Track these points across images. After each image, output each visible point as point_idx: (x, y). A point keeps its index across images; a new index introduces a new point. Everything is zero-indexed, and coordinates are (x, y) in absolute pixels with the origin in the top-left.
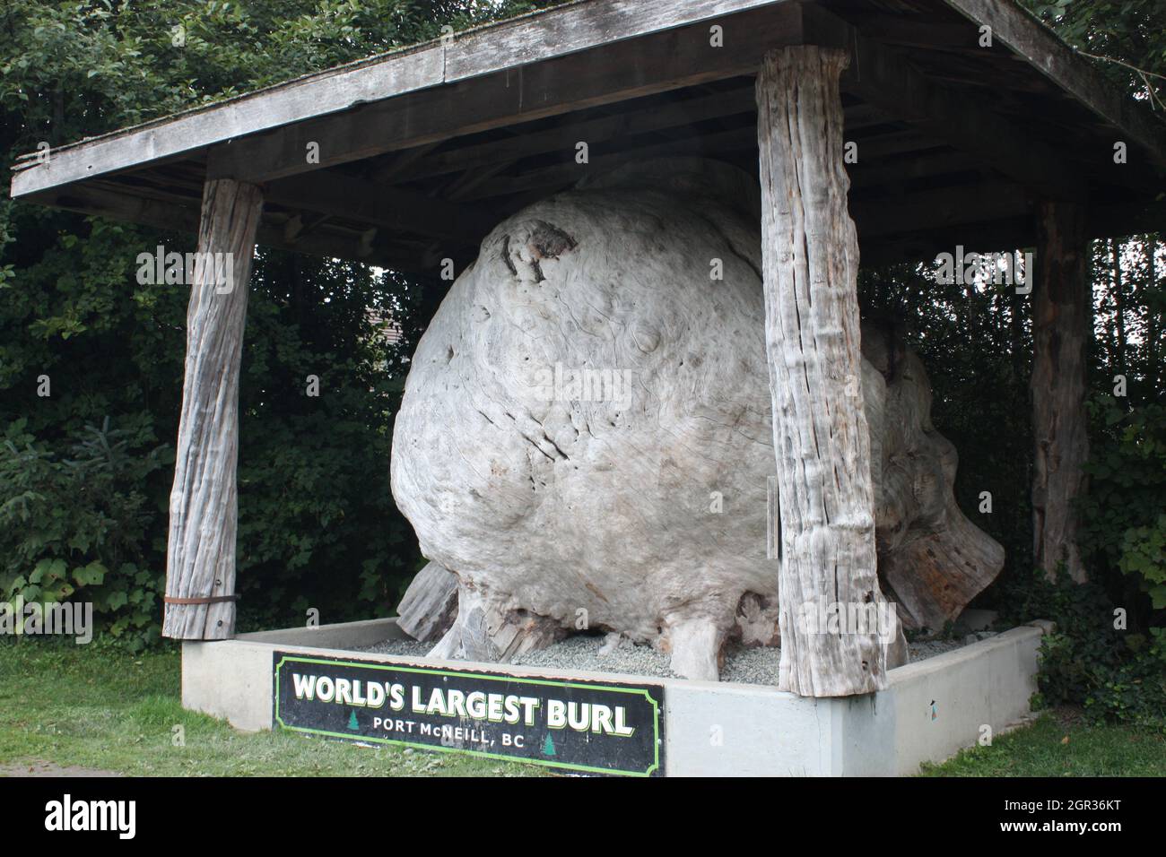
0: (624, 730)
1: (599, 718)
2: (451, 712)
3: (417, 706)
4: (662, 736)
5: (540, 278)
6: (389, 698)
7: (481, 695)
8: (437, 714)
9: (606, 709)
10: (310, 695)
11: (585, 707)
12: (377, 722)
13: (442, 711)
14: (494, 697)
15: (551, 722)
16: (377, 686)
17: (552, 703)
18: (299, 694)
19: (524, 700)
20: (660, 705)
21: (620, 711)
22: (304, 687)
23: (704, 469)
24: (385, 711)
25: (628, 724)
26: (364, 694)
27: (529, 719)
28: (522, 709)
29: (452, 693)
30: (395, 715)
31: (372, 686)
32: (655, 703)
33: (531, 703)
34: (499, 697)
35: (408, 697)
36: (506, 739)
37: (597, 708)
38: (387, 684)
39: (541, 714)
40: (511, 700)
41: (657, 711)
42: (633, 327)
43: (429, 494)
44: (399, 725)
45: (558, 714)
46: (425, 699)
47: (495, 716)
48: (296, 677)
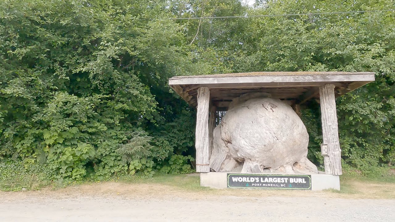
0: (305, 182)
1: (300, 180)
2: (270, 182)
3: (262, 181)
4: (311, 183)
5: (273, 111)
6: (255, 180)
7: (276, 178)
8: (267, 182)
9: (301, 179)
10: (236, 181)
11: (297, 179)
12: (253, 184)
13: (268, 181)
14: (278, 179)
15: (291, 182)
16: (253, 178)
17: (290, 179)
18: (234, 181)
19: (285, 179)
20: (311, 178)
21: (304, 179)
22: (235, 179)
23: (299, 143)
24: (255, 182)
25: (305, 181)
26: (250, 180)
27: (286, 182)
28: (285, 180)
29: (269, 178)
30: (257, 183)
31: (251, 178)
32: (310, 178)
33: (286, 179)
34: (280, 178)
35: (260, 180)
36: (282, 185)
37: (299, 179)
38: (255, 178)
39: (288, 181)
40: (282, 179)
41: (310, 179)
42: (291, 121)
43: (253, 146)
44: (258, 185)
45: (292, 181)
46: (264, 180)
47: (279, 181)
48: (233, 178)
